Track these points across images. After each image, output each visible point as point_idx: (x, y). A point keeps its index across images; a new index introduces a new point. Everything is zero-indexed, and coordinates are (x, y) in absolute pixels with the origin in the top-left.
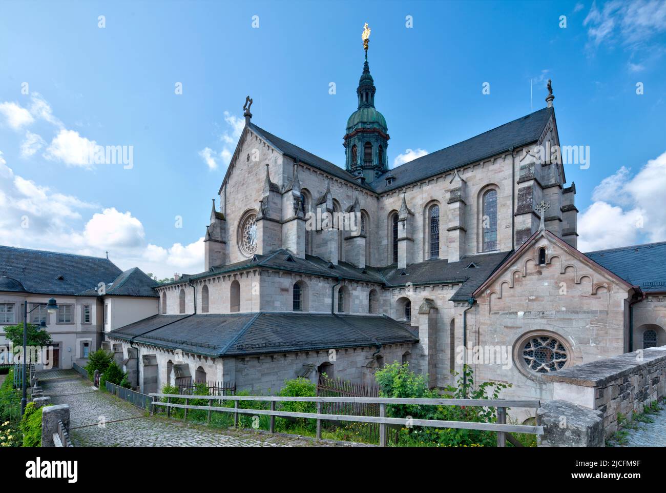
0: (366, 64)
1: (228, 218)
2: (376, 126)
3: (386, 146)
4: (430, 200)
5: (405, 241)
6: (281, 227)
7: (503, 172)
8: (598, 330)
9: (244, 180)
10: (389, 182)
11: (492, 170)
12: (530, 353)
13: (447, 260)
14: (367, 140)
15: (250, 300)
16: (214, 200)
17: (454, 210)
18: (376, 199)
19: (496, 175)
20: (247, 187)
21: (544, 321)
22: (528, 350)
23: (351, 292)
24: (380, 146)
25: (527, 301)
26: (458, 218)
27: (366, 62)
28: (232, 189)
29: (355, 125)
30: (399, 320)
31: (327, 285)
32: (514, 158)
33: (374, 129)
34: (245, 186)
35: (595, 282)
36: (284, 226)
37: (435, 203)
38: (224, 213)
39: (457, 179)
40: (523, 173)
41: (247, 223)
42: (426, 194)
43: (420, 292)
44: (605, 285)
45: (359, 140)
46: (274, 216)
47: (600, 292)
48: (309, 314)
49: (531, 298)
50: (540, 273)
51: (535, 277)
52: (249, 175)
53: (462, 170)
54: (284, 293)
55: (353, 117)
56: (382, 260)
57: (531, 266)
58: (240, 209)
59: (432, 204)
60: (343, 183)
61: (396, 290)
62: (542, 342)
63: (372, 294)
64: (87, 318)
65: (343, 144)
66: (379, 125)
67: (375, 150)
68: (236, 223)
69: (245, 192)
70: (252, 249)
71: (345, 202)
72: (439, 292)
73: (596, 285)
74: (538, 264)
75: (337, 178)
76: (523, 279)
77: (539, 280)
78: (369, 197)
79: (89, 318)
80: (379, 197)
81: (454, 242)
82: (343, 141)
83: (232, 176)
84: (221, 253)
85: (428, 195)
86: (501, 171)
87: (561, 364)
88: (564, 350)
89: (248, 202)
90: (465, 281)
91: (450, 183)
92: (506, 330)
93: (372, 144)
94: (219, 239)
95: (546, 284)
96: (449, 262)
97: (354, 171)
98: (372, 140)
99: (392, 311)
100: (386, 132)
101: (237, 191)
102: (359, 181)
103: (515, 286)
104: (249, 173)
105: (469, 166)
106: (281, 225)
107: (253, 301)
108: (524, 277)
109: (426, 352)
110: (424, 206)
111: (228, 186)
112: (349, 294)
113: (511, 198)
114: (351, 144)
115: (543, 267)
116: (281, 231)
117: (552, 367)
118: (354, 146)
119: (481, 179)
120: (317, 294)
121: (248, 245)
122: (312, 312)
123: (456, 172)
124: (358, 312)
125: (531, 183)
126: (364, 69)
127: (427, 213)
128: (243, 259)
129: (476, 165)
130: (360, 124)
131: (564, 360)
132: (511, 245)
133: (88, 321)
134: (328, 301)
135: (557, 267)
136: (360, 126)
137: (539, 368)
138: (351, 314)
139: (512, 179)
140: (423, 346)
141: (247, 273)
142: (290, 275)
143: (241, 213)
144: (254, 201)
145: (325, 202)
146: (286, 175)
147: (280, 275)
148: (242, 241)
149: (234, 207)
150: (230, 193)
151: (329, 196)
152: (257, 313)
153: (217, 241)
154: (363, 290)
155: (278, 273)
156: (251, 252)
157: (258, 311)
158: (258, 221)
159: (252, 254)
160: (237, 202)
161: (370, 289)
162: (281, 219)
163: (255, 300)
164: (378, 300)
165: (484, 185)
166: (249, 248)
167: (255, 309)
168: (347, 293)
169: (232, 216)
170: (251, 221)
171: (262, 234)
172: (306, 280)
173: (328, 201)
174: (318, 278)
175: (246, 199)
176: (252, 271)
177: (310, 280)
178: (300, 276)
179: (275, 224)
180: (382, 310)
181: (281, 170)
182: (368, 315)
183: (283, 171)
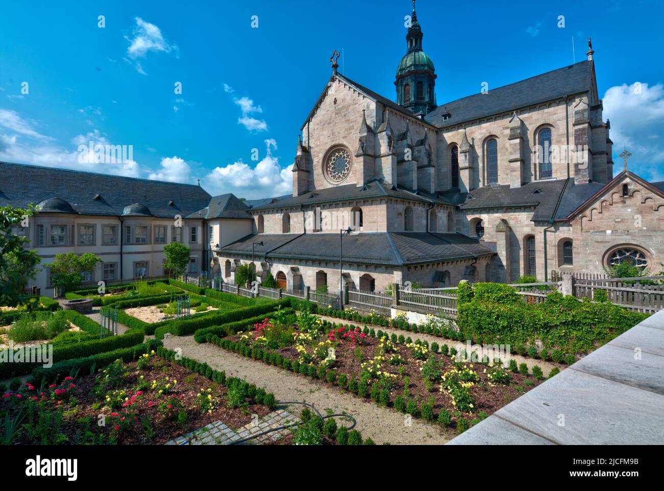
1: (312, 151)
2: (427, 68)
3: (434, 84)
4: (488, 135)
5: (468, 170)
6: (375, 162)
7: (557, 115)
9: (330, 120)
10: (445, 118)
11: (547, 113)
12: (616, 261)
13: (509, 186)
15: (375, 222)
17: (515, 144)
18: (434, 132)
19: (551, 116)
20: (334, 125)
21: (629, 237)
22: (614, 258)
24: (430, 85)
25: (614, 222)
26: (518, 152)
28: (316, 127)
29: (408, 67)
30: (472, 237)
31: (424, 209)
32: (567, 104)
34: (332, 125)
36: (377, 159)
37: (493, 137)
38: (307, 146)
39: (516, 119)
40: (578, 117)
41: (333, 155)
42: (485, 130)
43: (493, 214)
45: (412, 81)
46: (370, 152)
48: (414, 233)
49: (617, 220)
50: (624, 202)
51: (620, 205)
52: (337, 116)
53: (519, 111)
54: (399, 216)
55: (405, 60)
56: (442, 185)
57: (616, 197)
58: (326, 143)
59: (490, 138)
61: (468, 212)
62: (626, 252)
63: (449, 216)
64: (194, 238)
65: (395, 83)
66: (429, 67)
67: (426, 88)
68: (321, 156)
72: (512, 213)
74: (622, 195)
76: (610, 206)
77: (623, 207)
79: (195, 238)
80: (439, 132)
81: (515, 171)
82: (395, 80)
83: (315, 115)
84: (306, 181)
85: (487, 130)
86: (555, 114)
88: (645, 258)
89: (336, 138)
90: (538, 205)
91: (510, 122)
92: (596, 244)
94: (305, 169)
96: (511, 187)
97: (407, 107)
98: (424, 80)
99: (465, 229)
100: (433, 73)
101: (323, 128)
102: (420, 117)
103: (603, 212)
104: (337, 114)
105: (526, 108)
106: (374, 159)
107: (379, 224)
108: (610, 205)
109: (504, 263)
110: (483, 140)
111: (311, 123)
112: (436, 215)
113: (565, 136)
114: (404, 83)
115: (626, 198)
116: (375, 164)
118: (407, 85)
119: (537, 120)
120: (418, 216)
121: (333, 174)
122: (415, 231)
123: (515, 113)
124: (441, 231)
125: (585, 126)
127: (485, 146)
128: (330, 186)
129: (532, 108)
130: (413, 67)
131: (644, 265)
132: (567, 174)
133: (195, 240)
134: (424, 222)
135: (639, 197)
138: (437, 232)
139: (565, 121)
140: (502, 258)
141: (372, 201)
142: (404, 202)
143: (328, 147)
144: (343, 138)
145: (406, 139)
146: (378, 119)
147: (398, 203)
148: (327, 171)
149: (319, 142)
150: (314, 129)
151: (409, 133)
152: (385, 233)
153: (303, 170)
154: (444, 213)
155: (397, 201)
156: (337, 181)
157: (386, 231)
158: (357, 156)
159: (339, 183)
160: (322, 138)
161: (448, 211)
162: (374, 154)
163: (381, 222)
164: (453, 221)
165: (540, 124)
166: (334, 177)
167: (382, 230)
168: (434, 215)
169: (317, 149)
170: (337, 154)
171: (362, 167)
172: (412, 205)
173: (408, 138)
174: (419, 204)
175: (332, 136)
176: (379, 200)
177: (414, 205)
178: (409, 203)
179: (371, 158)
180: (455, 229)
181: (375, 114)
182: (448, 233)
183: (376, 115)
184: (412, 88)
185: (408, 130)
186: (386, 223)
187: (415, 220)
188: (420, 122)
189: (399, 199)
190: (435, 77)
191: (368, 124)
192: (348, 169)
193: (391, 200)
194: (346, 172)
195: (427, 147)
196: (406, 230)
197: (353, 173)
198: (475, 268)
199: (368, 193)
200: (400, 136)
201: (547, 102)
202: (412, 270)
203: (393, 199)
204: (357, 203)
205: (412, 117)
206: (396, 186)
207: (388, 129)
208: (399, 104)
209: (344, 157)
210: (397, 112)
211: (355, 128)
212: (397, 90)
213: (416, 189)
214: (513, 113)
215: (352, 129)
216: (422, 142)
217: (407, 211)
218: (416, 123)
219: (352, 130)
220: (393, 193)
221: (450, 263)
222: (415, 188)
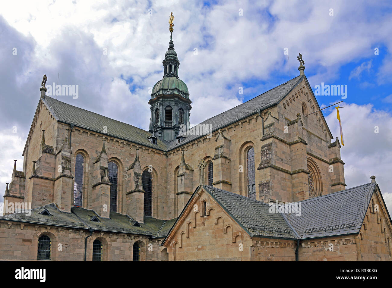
0: (171, 42)
2: (176, 92)
5: (183, 195)
6: (54, 184)
7: (255, 132)
10: (179, 141)
11: (248, 129)
14: (168, 104)
18: (164, 156)
19: (252, 133)
25: (197, 250)
29: (157, 92)
32: (263, 119)
33: (174, 94)
35: (234, 231)
36: (56, 183)
38: (24, 172)
39: (221, 138)
40: (266, 131)
42: (202, 151)
44: (240, 234)
45: (161, 104)
46: (46, 174)
47: (238, 240)
49: (199, 247)
50: (204, 224)
51: (201, 228)
53: (226, 129)
54: (26, 243)
55: (158, 85)
57: (199, 218)
60: (125, 143)
61: (160, 242)
71: (127, 160)
73: (235, 234)
74: (202, 216)
75: (117, 139)
77: (203, 230)
78: (157, 155)
80: (168, 155)
82: (150, 105)
85: (204, 152)
93: (172, 107)
95: (207, 234)
98: (172, 104)
103: (189, 237)
106: (53, 182)
108: (194, 228)
114: (155, 108)
115: (206, 219)
116: (53, 188)
118: (157, 109)
119: (241, 138)
120: (67, 245)
123: (220, 131)
125: (271, 140)
126: (169, 46)
129: (236, 126)
130: (161, 91)
134: (80, 251)
136: (161, 93)
145: (100, 160)
147: (22, 227)
151: (103, 156)
154: (125, 242)
158: (30, 179)
161: (132, 241)
162: (54, 177)
172: (52, 231)
174: (67, 229)
177: (58, 232)
178: (46, 228)
179: (47, 181)
185: (102, 151)
189: (22, 224)
196: (39, 258)
207: (66, 149)
216: (132, 166)
217: (44, 237)
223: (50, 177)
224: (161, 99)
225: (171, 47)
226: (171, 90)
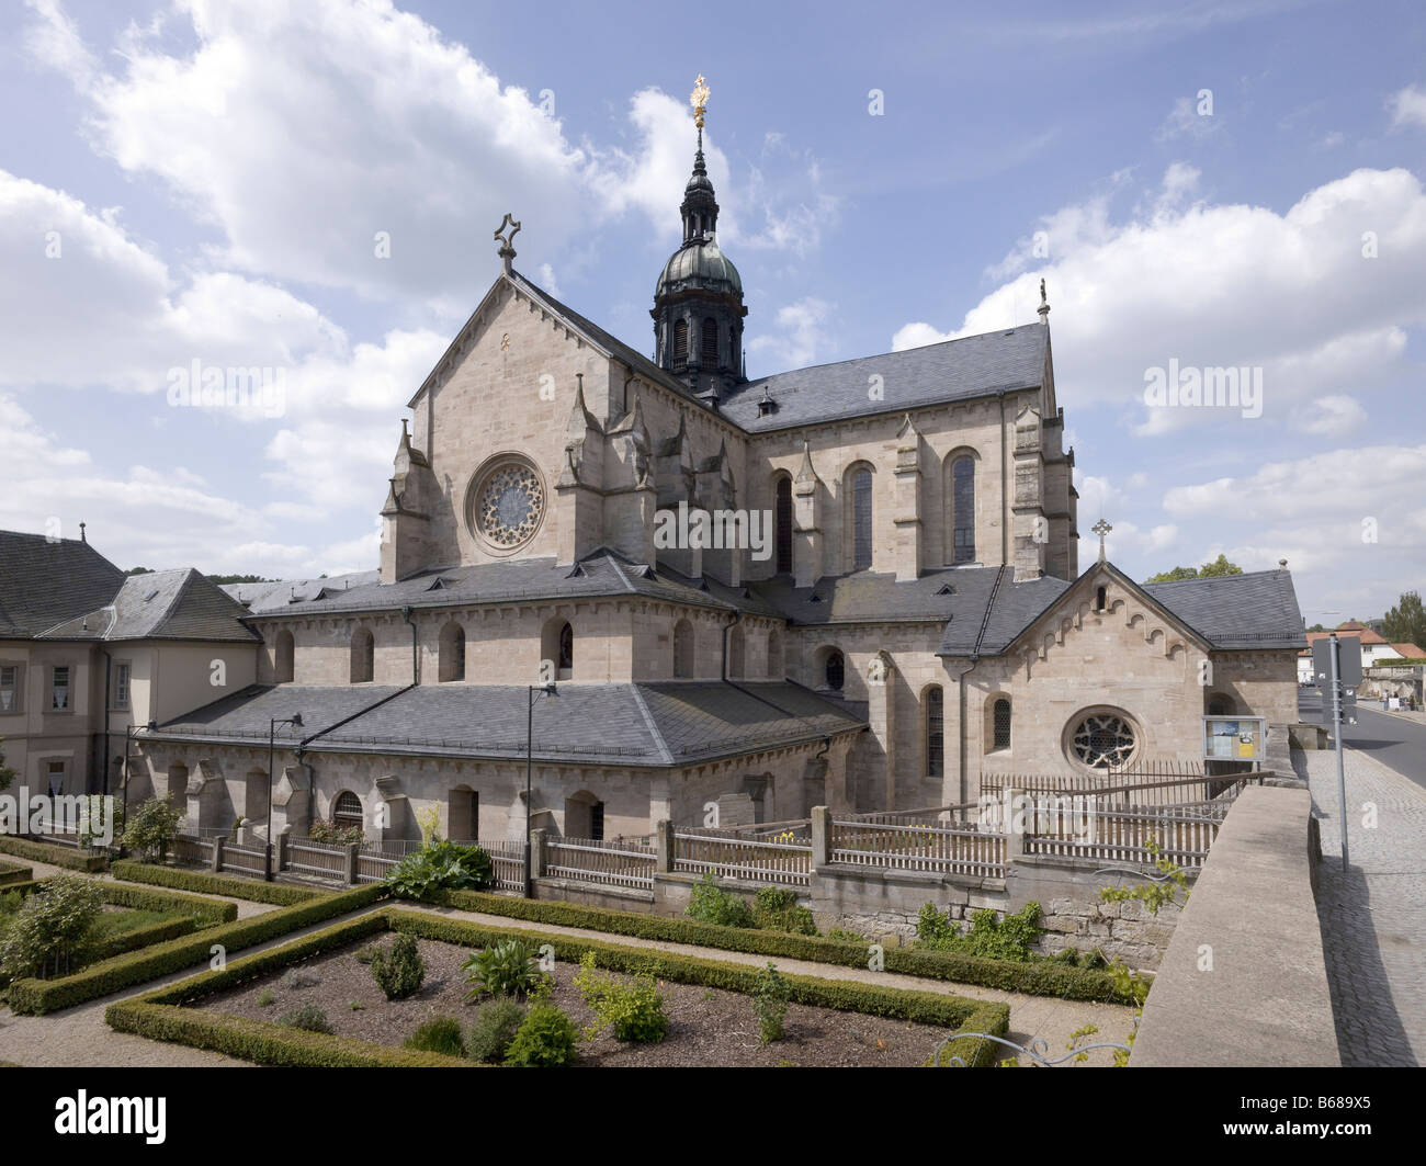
0: (700, 155)
1: (438, 465)
2: (726, 289)
3: (741, 329)
4: (854, 459)
5: (812, 534)
6: (603, 503)
7: (985, 430)
8: (1174, 704)
9: (491, 388)
10: (765, 411)
11: (967, 423)
12: (1084, 741)
13: (894, 575)
14: (708, 313)
16: (405, 421)
17: (907, 485)
18: (742, 443)
19: (975, 432)
20: (500, 403)
21: (1106, 691)
22: (1081, 736)
23: (746, 637)
24: (732, 329)
25: (1082, 662)
26: (913, 502)
27: (700, 151)
28: (452, 402)
29: (682, 280)
30: (818, 689)
31: (716, 626)
32: (1002, 409)
33: (723, 294)
34: (494, 401)
35: (1170, 638)
36: (610, 500)
37: (864, 465)
38: (427, 452)
39: (910, 430)
40: (1023, 439)
41: (496, 479)
43: (862, 637)
44: (1182, 645)
45: (693, 313)
46: (593, 481)
47: (1179, 654)
48: (694, 684)
49: (1087, 658)
50: (1099, 622)
51: (1093, 627)
52: (508, 380)
54: (661, 643)
55: (677, 260)
57: (1088, 611)
58: (478, 448)
59: (857, 467)
61: (812, 632)
62: (1100, 723)
63: (771, 640)
65: (651, 312)
66: (732, 288)
67: (724, 336)
68: (464, 478)
69: (495, 415)
70: (508, 538)
72: (899, 638)
73: (1171, 643)
74: (1096, 608)
76: (1076, 630)
77: (1097, 632)
80: (750, 441)
81: (906, 544)
82: (653, 306)
83: (453, 373)
84: (422, 543)
85: (852, 449)
86: (982, 428)
87: (1126, 753)
88: (1130, 733)
89: (503, 438)
90: (948, 622)
91: (898, 437)
92: (1052, 706)
93: (718, 324)
94: (417, 510)
95: (1107, 638)
96: (898, 579)
98: (718, 316)
99: (805, 672)
100: (740, 301)
101: (471, 407)
102: (709, 403)
103: (1066, 642)
104: (509, 374)
105: (929, 409)
106: (601, 498)
107: (615, 662)
108: (1077, 627)
109: (884, 747)
110: (842, 470)
111: (441, 393)
112: (744, 640)
113: (1000, 475)
114: (673, 316)
115: (1103, 614)
116: (603, 511)
117: (1113, 757)
120: (705, 643)
122: (698, 679)
123: (907, 417)
124: (754, 676)
126: (696, 166)
127: (849, 483)
130: (695, 281)
131: (1130, 747)
132: (1001, 556)
134: (718, 656)
135: (1123, 614)
136: (695, 284)
137: (1096, 761)
138: (746, 680)
139: (1000, 443)
140: (878, 737)
141: (598, 605)
142: (672, 608)
143: (482, 457)
144: (524, 438)
145: (679, 453)
146: (613, 399)
147: (660, 611)
148: (478, 518)
149: (457, 442)
150: (447, 408)
151: (685, 443)
152: (627, 686)
153: (413, 515)
154: (761, 634)
155: (657, 606)
156: (506, 546)
157: (629, 681)
158: (561, 489)
159: (511, 552)
160: (467, 433)
161: (768, 631)
162: (603, 487)
163: (618, 658)
164: (778, 652)
165: (954, 446)
166: (498, 535)
167: (620, 677)
168: (739, 640)
169: (452, 461)
170: (506, 478)
171: (573, 517)
172: (690, 617)
173: (684, 452)
174: (708, 613)
175: (496, 429)
176: (614, 602)
177: (697, 617)
178: (685, 610)
179: (595, 496)
180: (783, 670)
181: (606, 387)
182: (767, 680)
183: (610, 390)
184: (691, 332)
185: (682, 432)
186: (631, 661)
187: (697, 653)
188: (710, 416)
189: (662, 603)
190: (744, 311)
191: (589, 409)
192: (534, 518)
193: (644, 605)
194: (529, 525)
195: (725, 477)
196: (676, 675)
197: (548, 530)
198: (825, 762)
199: (585, 584)
200: (666, 446)
201: (967, 400)
202: (694, 777)
203: (650, 602)
204: (558, 608)
205: (692, 402)
206: (654, 569)
207: (639, 426)
208: (661, 366)
209: (526, 486)
210: (659, 388)
211: (556, 416)
212: (658, 331)
213: (700, 575)
214: (904, 416)
215: (548, 418)
216: (714, 465)
217: (681, 629)
218: (702, 416)
219: (548, 422)
220: (647, 586)
221: (775, 756)
222: (697, 573)
223: (598, 485)
224: (695, 300)
225: (700, 169)
226: (715, 281)
